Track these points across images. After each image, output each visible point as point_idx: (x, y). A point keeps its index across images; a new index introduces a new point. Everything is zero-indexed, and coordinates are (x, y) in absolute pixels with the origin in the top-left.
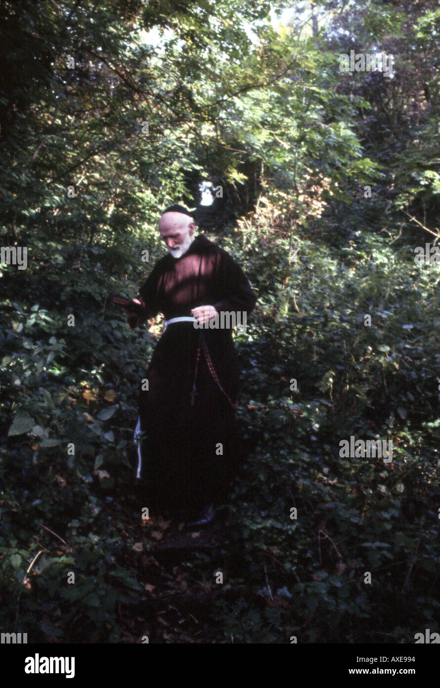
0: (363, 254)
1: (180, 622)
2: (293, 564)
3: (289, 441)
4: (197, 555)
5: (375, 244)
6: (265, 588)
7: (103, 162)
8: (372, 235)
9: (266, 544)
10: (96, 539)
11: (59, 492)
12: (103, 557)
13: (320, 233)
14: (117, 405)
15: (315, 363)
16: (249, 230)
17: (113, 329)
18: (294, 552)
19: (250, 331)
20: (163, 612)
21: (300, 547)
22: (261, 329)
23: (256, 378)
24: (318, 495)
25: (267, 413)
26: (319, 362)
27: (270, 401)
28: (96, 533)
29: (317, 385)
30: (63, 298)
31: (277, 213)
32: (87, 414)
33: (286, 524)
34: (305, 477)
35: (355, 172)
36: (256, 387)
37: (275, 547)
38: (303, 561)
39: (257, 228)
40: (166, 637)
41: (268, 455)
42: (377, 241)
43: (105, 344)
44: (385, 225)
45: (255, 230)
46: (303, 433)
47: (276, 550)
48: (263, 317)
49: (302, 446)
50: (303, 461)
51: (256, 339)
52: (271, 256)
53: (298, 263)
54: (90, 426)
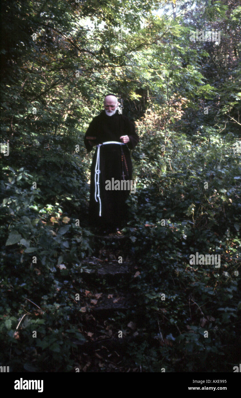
0: (205, 138)
1: (109, 356)
2: (175, 319)
3: (170, 245)
4: (118, 313)
5: (211, 132)
6: (158, 334)
7: (61, 91)
8: (210, 128)
9: (159, 307)
10: (58, 306)
11: (36, 278)
12: (62, 317)
13: (180, 127)
14: (70, 225)
15: (183, 200)
16: (142, 127)
17: (67, 182)
18: (175, 312)
19: (145, 182)
20: (98, 350)
21: (179, 309)
22: (151, 181)
23: (149, 209)
24: (188, 277)
25: (156, 229)
26: (185, 199)
27: (157, 221)
28: (58, 302)
29: (184, 212)
30: (39, 165)
31: (156, 117)
32: (52, 231)
33: (170, 295)
34: (180, 267)
35: (201, 92)
36: (149, 214)
37: (164, 309)
38: (181, 317)
39: (146, 125)
40: (100, 365)
41: (158, 254)
42: (212, 131)
43: (63, 190)
44: (216, 122)
45: (145, 126)
46: (178, 241)
47: (164, 311)
48: (152, 174)
49: (177, 249)
50: (179, 258)
51: (148, 187)
52: (155, 139)
53: (170, 143)
54: (54, 238)
